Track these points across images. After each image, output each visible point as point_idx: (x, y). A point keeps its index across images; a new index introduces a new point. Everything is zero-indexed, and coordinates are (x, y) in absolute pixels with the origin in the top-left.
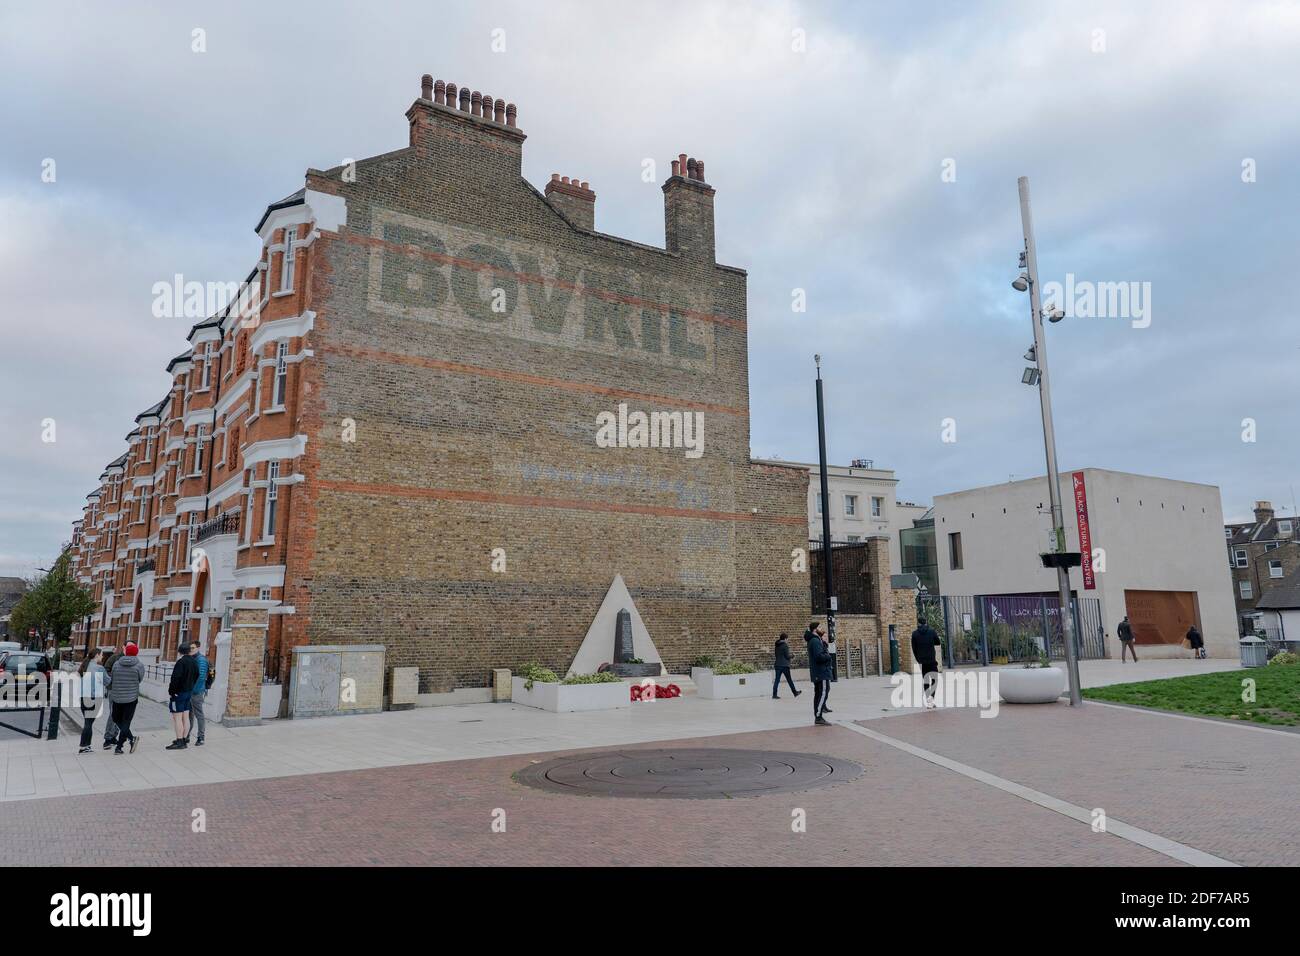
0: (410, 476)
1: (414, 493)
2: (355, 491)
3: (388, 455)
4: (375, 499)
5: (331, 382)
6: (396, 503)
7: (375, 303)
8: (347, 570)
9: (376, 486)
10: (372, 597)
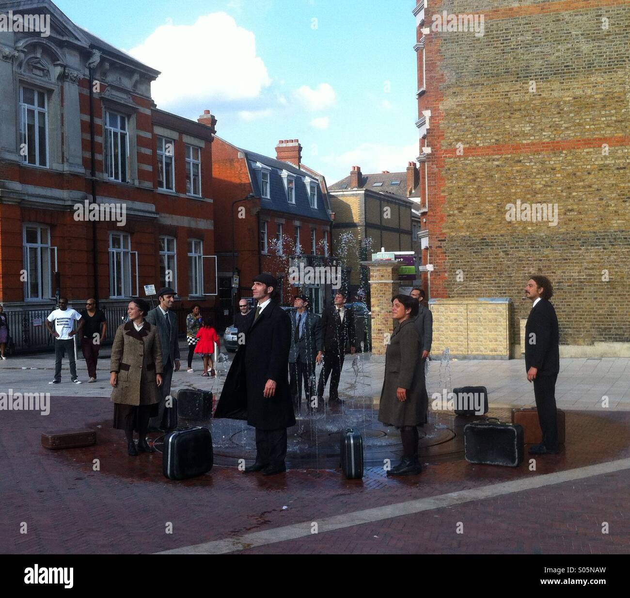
0: (532, 132)
1: (536, 148)
2: (478, 155)
3: (508, 114)
4: (498, 160)
5: (448, 54)
6: (520, 161)
8: (476, 230)
9: (498, 148)
10: (502, 254)
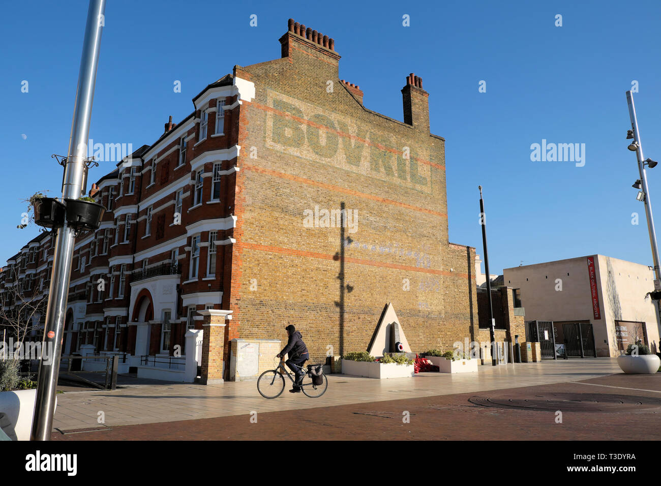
0: (288, 242)
1: (290, 252)
2: (261, 250)
3: (277, 229)
4: (271, 255)
5: (249, 187)
6: (282, 258)
7: (269, 143)
8: (258, 295)
9: (271, 248)
10: (270, 311)
